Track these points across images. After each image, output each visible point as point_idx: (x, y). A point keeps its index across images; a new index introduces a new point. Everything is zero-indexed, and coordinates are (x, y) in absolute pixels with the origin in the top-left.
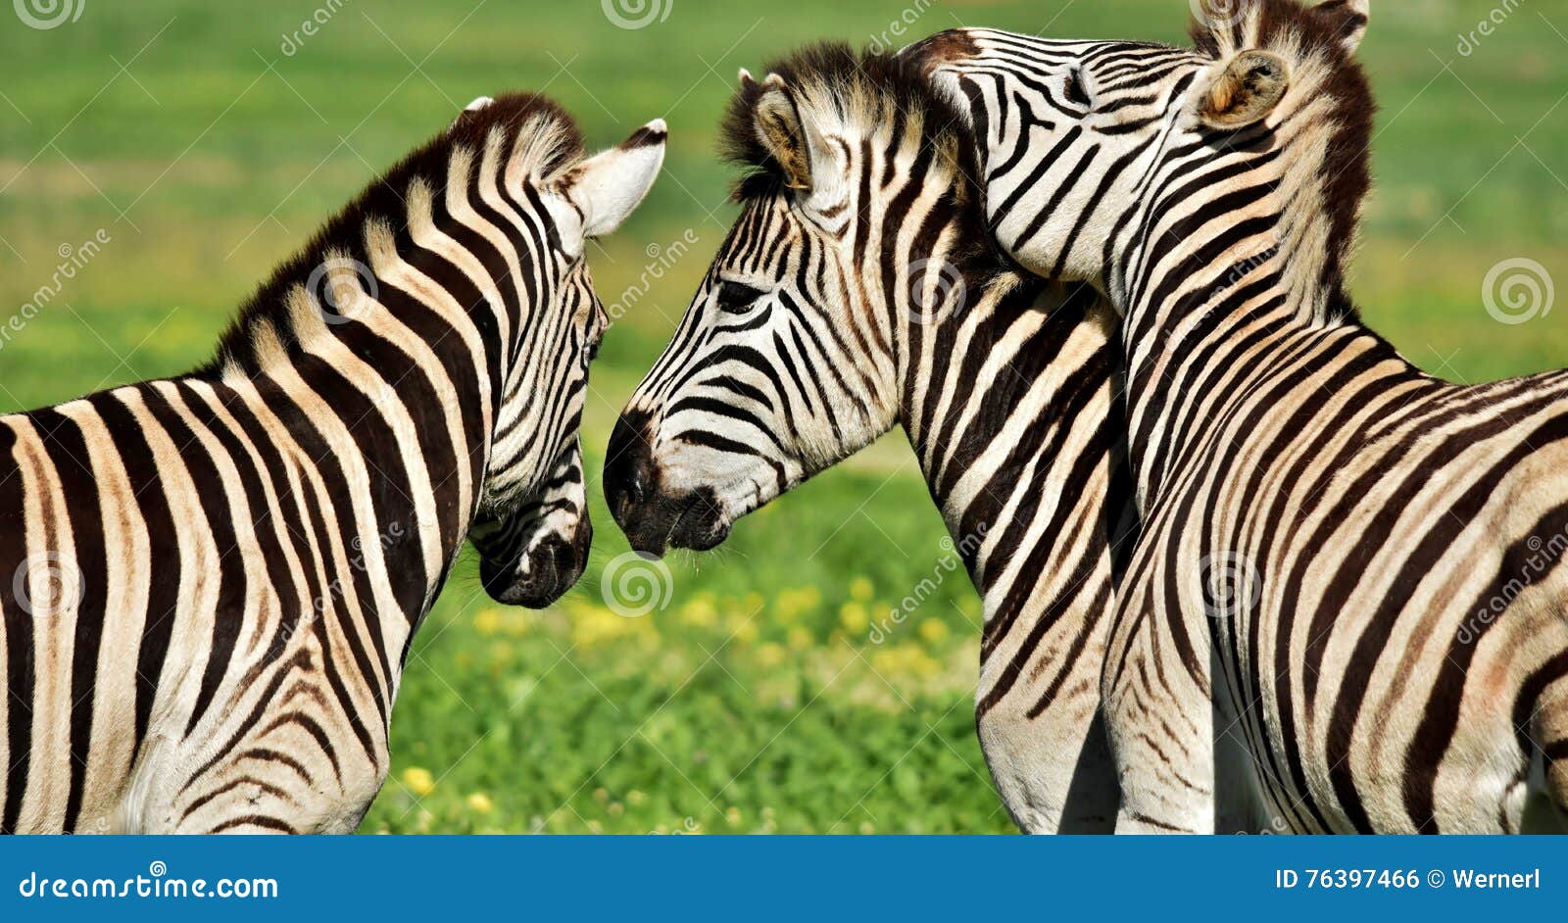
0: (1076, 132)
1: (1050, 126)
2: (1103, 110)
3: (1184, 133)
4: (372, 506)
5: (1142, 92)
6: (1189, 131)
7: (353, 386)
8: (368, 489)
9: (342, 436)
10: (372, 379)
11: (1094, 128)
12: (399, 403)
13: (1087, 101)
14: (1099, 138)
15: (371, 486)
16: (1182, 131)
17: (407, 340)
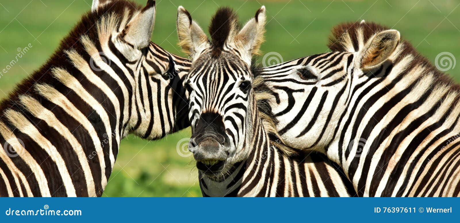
0: (315, 90)
1: (302, 91)
2: (324, 78)
3: (359, 78)
4: (49, 192)
5: (338, 66)
6: (360, 77)
7: (39, 146)
8: (47, 186)
9: (35, 165)
10: (47, 143)
11: (323, 86)
12: (58, 153)
13: (315, 77)
14: (325, 89)
15: (48, 184)
16: (358, 77)
17: (61, 128)
